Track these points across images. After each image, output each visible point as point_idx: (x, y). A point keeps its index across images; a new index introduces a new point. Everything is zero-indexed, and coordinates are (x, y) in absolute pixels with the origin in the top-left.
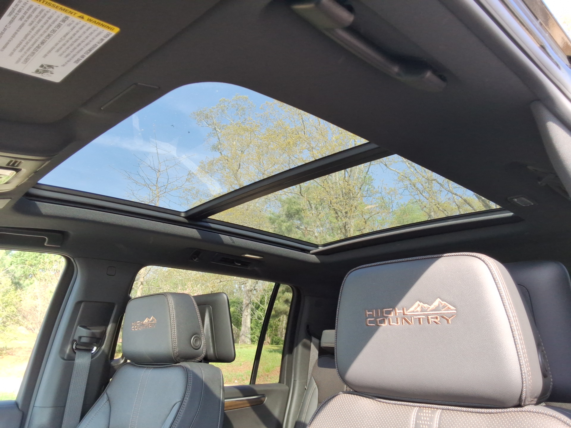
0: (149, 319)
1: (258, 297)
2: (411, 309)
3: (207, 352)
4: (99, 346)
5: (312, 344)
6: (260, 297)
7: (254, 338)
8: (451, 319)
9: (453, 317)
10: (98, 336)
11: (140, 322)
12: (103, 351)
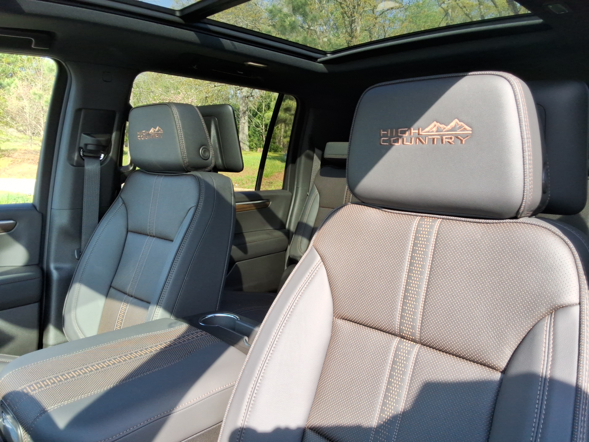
0: (155, 129)
1: (255, 104)
2: (427, 130)
3: (215, 162)
4: (107, 153)
5: (315, 155)
6: (257, 104)
7: (252, 145)
8: (465, 139)
9: (467, 138)
10: (104, 144)
11: (146, 132)
12: (111, 159)
